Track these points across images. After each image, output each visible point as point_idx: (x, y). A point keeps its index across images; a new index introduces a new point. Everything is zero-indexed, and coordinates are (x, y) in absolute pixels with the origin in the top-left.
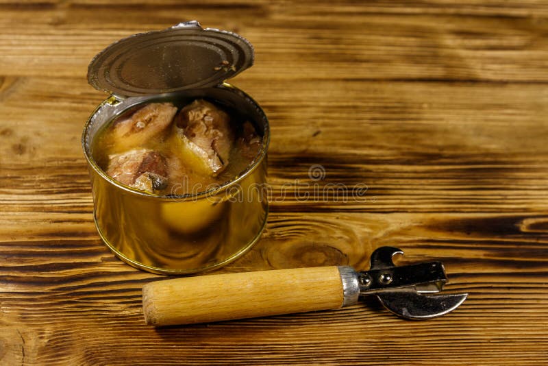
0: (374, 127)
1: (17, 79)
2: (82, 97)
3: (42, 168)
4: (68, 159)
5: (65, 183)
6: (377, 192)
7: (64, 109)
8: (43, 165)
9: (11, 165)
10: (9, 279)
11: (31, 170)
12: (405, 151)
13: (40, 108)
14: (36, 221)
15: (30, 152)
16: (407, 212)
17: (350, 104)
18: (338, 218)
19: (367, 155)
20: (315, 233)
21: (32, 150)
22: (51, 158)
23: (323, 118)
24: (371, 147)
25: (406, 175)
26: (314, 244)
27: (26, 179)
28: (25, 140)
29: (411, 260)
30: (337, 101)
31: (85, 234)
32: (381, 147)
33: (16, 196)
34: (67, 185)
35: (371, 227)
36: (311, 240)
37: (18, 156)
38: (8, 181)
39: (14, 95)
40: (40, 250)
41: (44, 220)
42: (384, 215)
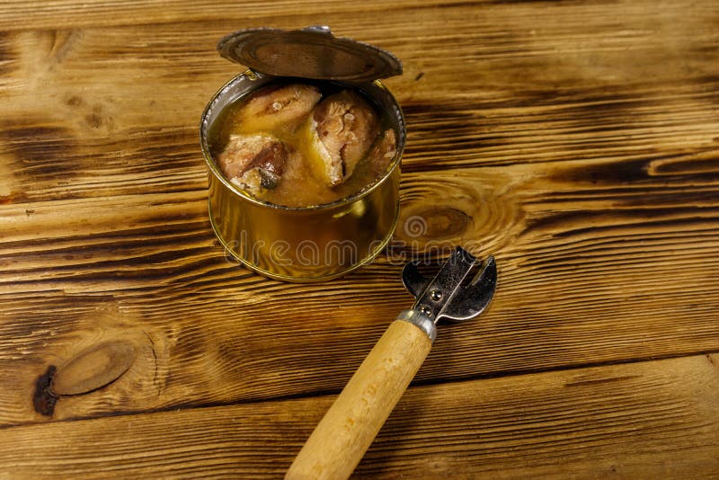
0: (481, 64)
1: (70, 31)
2: (149, 49)
3: (125, 141)
4: (151, 129)
5: (155, 158)
6: (494, 141)
7: (133, 66)
8: (126, 138)
9: (89, 140)
10: (119, 274)
11: (112, 144)
12: (518, 90)
13: (105, 67)
14: (133, 205)
15: (107, 123)
16: (528, 163)
17: (451, 36)
18: (456, 175)
19: (477, 99)
20: (434, 194)
21: (109, 121)
22: (132, 129)
23: (424, 56)
24: (481, 88)
25: (522, 119)
26: (435, 207)
27: (110, 157)
28: (97, 109)
29: (538, 217)
30: (436, 35)
31: (190, 216)
32: (492, 88)
33: (104, 178)
34: (158, 160)
35: (493, 183)
36: (432, 203)
37: (95, 128)
38: (91, 160)
39: (71, 54)
40: (145, 239)
41: (141, 204)
42: (505, 168)
